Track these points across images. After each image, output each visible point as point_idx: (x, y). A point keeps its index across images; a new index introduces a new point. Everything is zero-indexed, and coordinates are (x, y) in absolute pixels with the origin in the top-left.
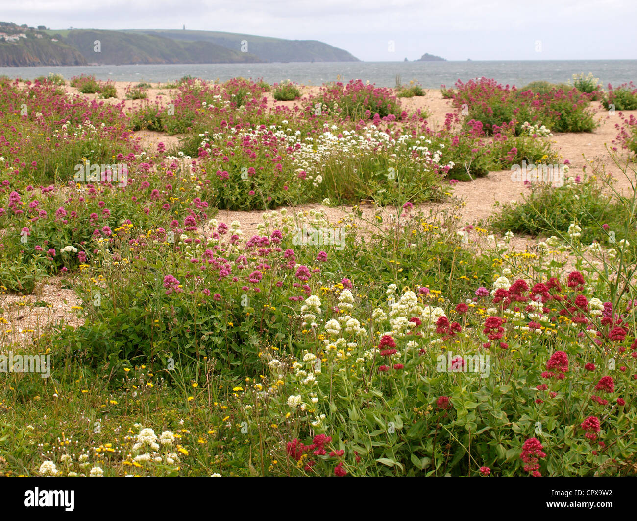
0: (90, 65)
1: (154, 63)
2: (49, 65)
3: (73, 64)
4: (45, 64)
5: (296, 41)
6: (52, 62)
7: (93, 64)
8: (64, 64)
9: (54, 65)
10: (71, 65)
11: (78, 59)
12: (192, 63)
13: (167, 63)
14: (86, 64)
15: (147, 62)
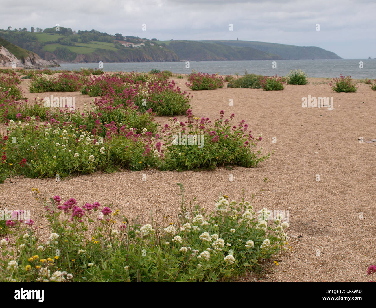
0: (181, 61)
1: (219, 60)
2: (158, 61)
3: (172, 61)
4: (156, 61)
5: (304, 47)
6: (159, 59)
7: (183, 61)
8: (166, 60)
9: (160, 61)
10: (171, 62)
11: (175, 58)
12: (241, 60)
13: (227, 60)
14: (179, 61)
15: (215, 60)
